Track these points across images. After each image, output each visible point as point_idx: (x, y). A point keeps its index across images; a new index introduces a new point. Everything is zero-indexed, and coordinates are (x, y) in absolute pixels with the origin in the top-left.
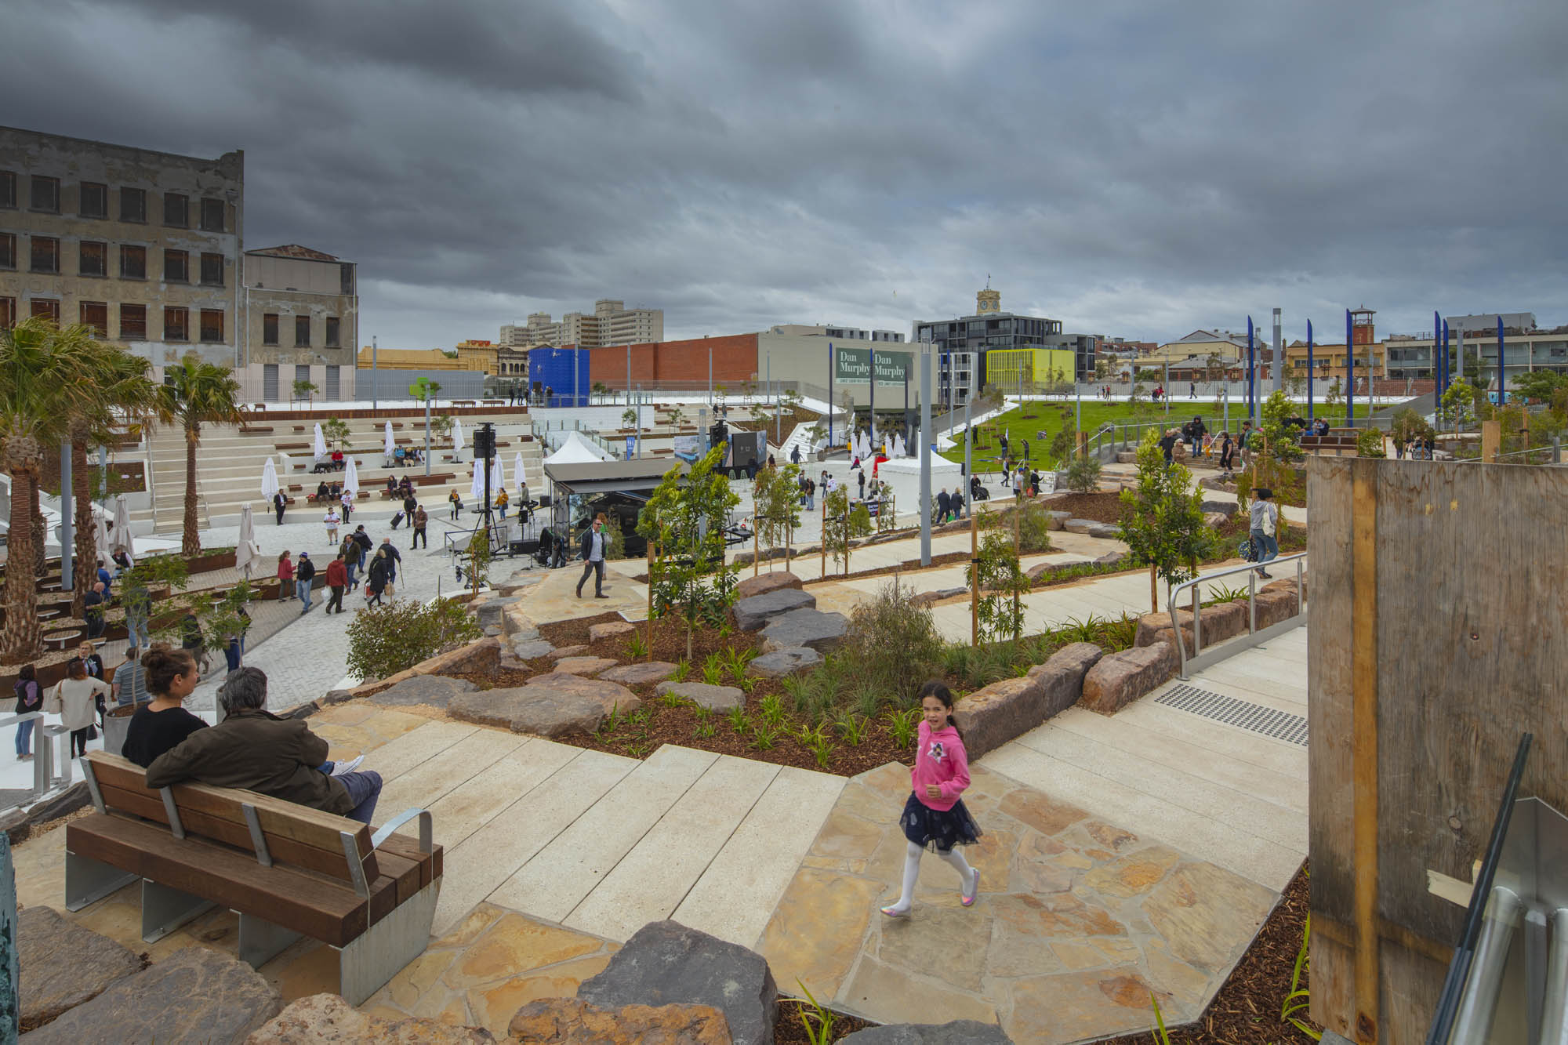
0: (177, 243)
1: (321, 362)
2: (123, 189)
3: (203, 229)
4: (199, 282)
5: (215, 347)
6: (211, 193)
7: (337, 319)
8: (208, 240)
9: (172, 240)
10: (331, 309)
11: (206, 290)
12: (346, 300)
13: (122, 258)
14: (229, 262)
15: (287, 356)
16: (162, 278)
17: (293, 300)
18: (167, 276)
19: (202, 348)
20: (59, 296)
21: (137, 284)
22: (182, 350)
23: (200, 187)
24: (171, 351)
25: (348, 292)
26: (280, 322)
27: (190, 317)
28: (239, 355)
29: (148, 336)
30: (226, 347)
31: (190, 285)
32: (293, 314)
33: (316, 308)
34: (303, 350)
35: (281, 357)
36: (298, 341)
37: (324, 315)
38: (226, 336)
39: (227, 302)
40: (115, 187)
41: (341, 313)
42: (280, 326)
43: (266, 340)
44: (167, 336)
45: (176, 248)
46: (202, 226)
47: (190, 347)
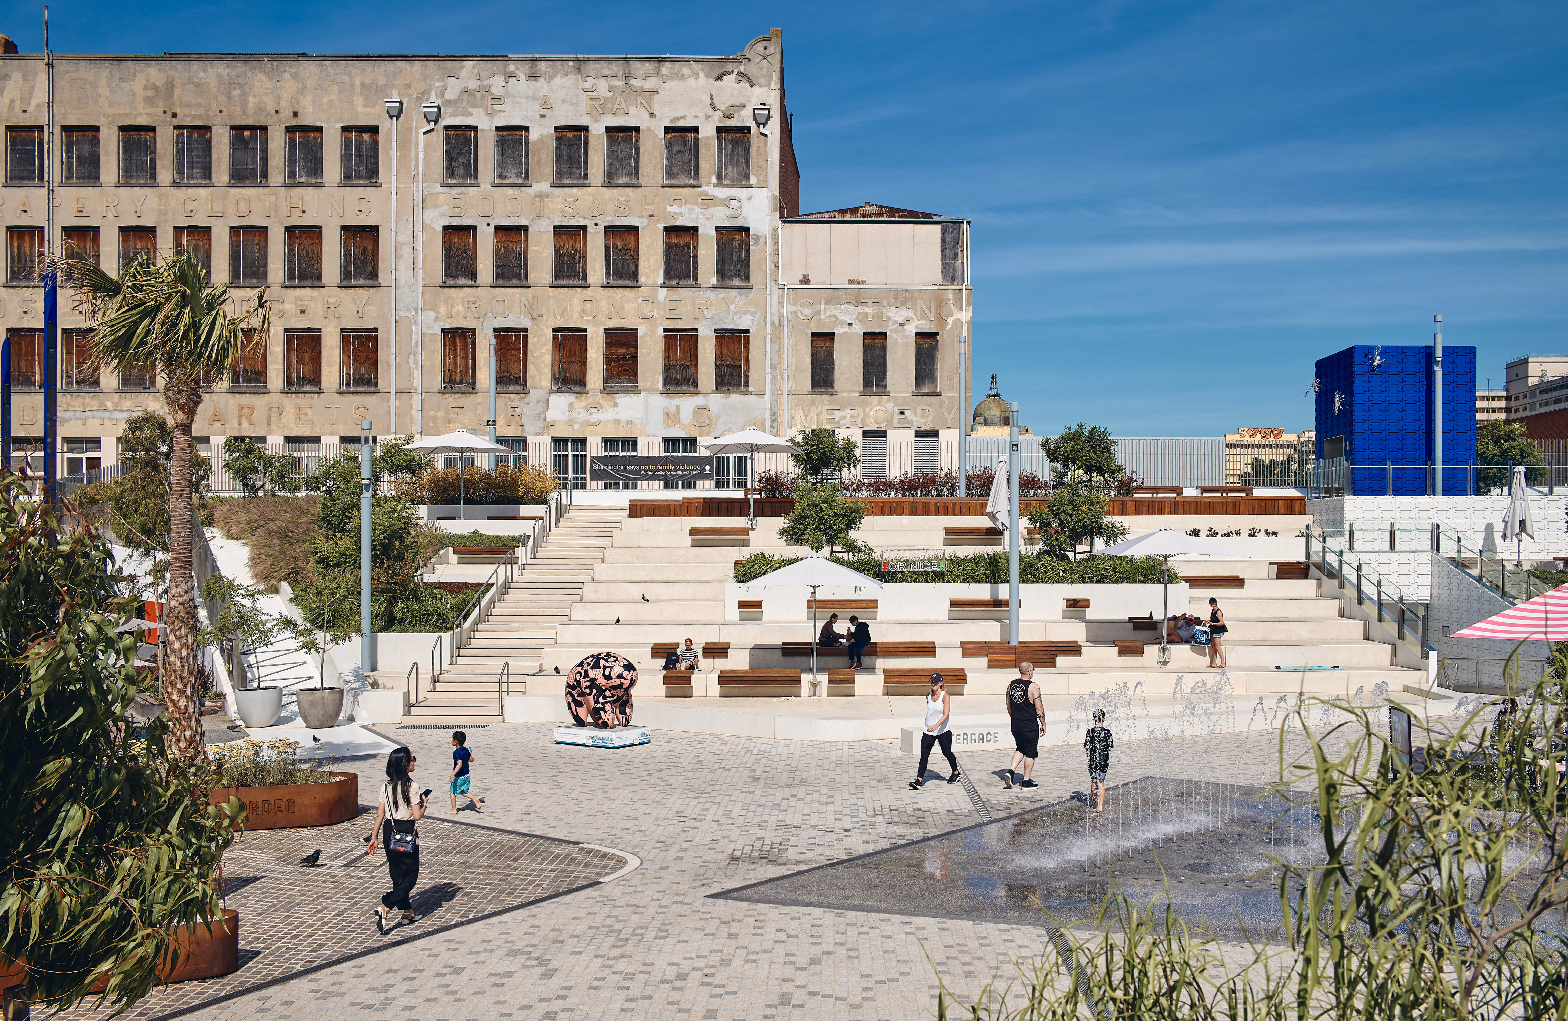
0: (681, 215)
1: (904, 424)
2: (609, 129)
3: (720, 184)
4: (713, 281)
5: (736, 399)
6: (730, 117)
7: (934, 335)
8: (725, 202)
9: (673, 209)
10: (923, 316)
11: (723, 294)
12: (950, 295)
13: (608, 249)
14: (758, 238)
15: (848, 412)
16: (660, 279)
17: (859, 302)
18: (668, 275)
19: (716, 402)
20: (525, 323)
21: (627, 293)
22: (686, 404)
23: (715, 109)
24: (673, 410)
25: (953, 279)
26: (837, 346)
27: (699, 346)
28: (773, 414)
29: (641, 384)
30: (752, 398)
31: (697, 286)
32: (859, 329)
33: (897, 315)
34: (875, 399)
35: (838, 414)
36: (867, 383)
37: (911, 330)
38: (753, 375)
39: (753, 314)
40: (597, 130)
41: (942, 322)
42: (836, 355)
43: (815, 384)
44: (667, 381)
45: (679, 223)
46: (719, 177)
47: (698, 400)
